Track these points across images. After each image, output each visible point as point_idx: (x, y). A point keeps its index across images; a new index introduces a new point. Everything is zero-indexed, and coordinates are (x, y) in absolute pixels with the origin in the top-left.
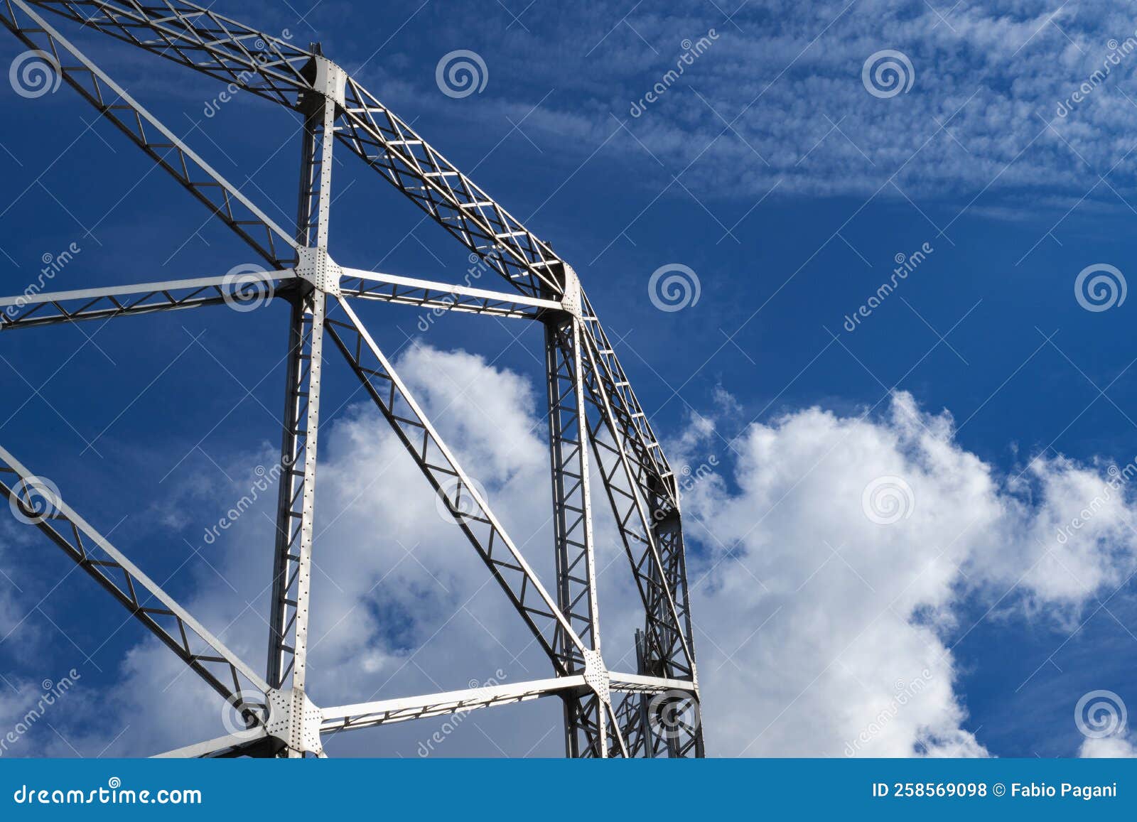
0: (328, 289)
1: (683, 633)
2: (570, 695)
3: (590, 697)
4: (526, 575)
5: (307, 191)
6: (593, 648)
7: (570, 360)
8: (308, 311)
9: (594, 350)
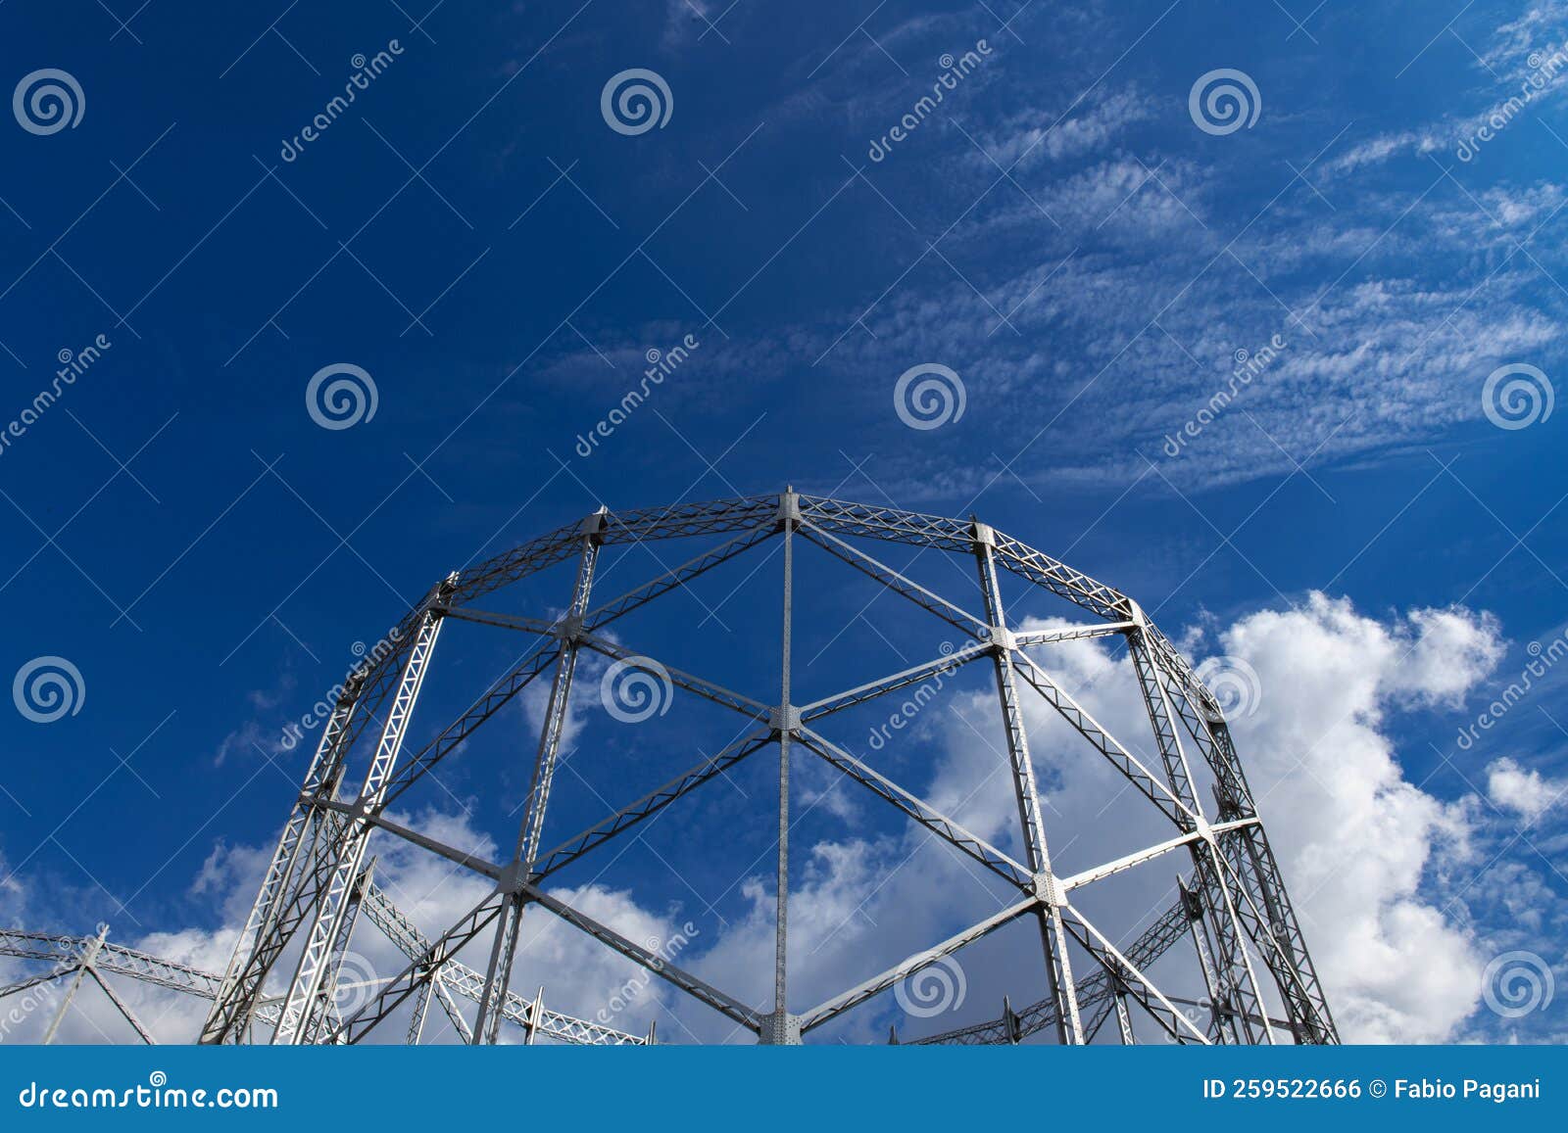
0: (1011, 648)
1: (1244, 789)
2: (1192, 844)
3: (1203, 843)
4: (1152, 781)
5: (987, 595)
6: (1199, 814)
7: (1145, 652)
8: (1003, 660)
9: (1155, 642)
